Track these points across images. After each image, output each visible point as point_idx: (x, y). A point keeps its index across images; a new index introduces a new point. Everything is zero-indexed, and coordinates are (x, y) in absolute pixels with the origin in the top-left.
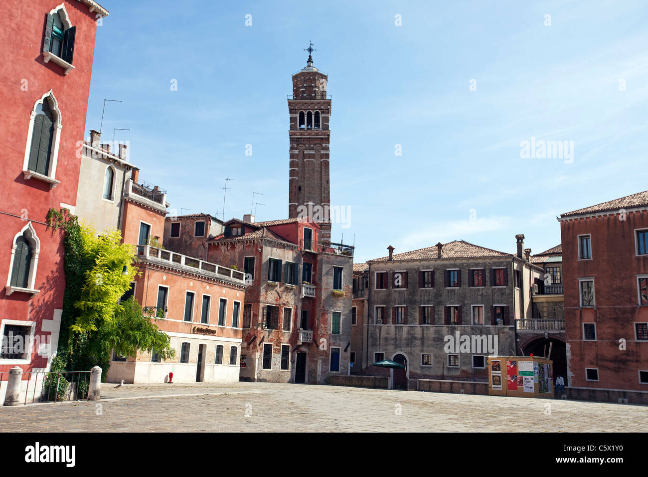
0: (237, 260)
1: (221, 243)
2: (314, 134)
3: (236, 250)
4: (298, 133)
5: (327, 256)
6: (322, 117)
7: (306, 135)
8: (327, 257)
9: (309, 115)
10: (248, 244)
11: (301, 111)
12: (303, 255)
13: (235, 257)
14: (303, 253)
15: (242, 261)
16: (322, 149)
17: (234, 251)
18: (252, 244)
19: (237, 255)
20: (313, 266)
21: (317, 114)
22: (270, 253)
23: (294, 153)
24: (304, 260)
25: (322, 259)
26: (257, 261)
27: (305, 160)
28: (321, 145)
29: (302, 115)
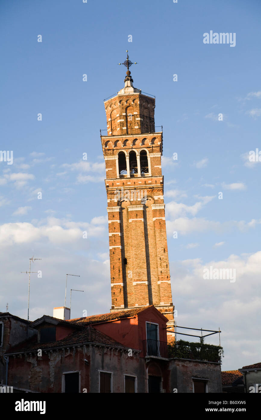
0: (52, 380)
1: (28, 354)
2: (140, 182)
3: (50, 363)
4: (118, 182)
5: (183, 363)
6: (151, 158)
7: (129, 185)
8: (183, 366)
9: (133, 155)
10: (68, 354)
11: (120, 150)
12: (147, 364)
13: (49, 375)
14: (147, 361)
15: (60, 379)
16: (154, 203)
17: (48, 365)
18: (74, 352)
19: (52, 370)
20: (162, 380)
21: (143, 154)
22: (101, 365)
23: (114, 211)
24: (149, 372)
25: (175, 369)
26: (82, 377)
27: (130, 221)
28: (151, 197)
29: (122, 156)
